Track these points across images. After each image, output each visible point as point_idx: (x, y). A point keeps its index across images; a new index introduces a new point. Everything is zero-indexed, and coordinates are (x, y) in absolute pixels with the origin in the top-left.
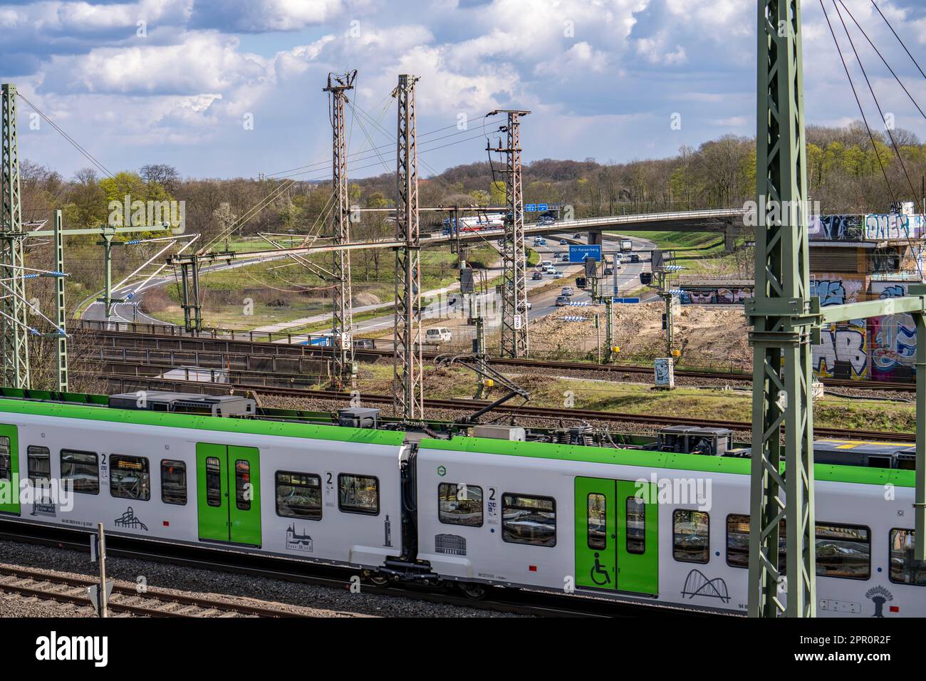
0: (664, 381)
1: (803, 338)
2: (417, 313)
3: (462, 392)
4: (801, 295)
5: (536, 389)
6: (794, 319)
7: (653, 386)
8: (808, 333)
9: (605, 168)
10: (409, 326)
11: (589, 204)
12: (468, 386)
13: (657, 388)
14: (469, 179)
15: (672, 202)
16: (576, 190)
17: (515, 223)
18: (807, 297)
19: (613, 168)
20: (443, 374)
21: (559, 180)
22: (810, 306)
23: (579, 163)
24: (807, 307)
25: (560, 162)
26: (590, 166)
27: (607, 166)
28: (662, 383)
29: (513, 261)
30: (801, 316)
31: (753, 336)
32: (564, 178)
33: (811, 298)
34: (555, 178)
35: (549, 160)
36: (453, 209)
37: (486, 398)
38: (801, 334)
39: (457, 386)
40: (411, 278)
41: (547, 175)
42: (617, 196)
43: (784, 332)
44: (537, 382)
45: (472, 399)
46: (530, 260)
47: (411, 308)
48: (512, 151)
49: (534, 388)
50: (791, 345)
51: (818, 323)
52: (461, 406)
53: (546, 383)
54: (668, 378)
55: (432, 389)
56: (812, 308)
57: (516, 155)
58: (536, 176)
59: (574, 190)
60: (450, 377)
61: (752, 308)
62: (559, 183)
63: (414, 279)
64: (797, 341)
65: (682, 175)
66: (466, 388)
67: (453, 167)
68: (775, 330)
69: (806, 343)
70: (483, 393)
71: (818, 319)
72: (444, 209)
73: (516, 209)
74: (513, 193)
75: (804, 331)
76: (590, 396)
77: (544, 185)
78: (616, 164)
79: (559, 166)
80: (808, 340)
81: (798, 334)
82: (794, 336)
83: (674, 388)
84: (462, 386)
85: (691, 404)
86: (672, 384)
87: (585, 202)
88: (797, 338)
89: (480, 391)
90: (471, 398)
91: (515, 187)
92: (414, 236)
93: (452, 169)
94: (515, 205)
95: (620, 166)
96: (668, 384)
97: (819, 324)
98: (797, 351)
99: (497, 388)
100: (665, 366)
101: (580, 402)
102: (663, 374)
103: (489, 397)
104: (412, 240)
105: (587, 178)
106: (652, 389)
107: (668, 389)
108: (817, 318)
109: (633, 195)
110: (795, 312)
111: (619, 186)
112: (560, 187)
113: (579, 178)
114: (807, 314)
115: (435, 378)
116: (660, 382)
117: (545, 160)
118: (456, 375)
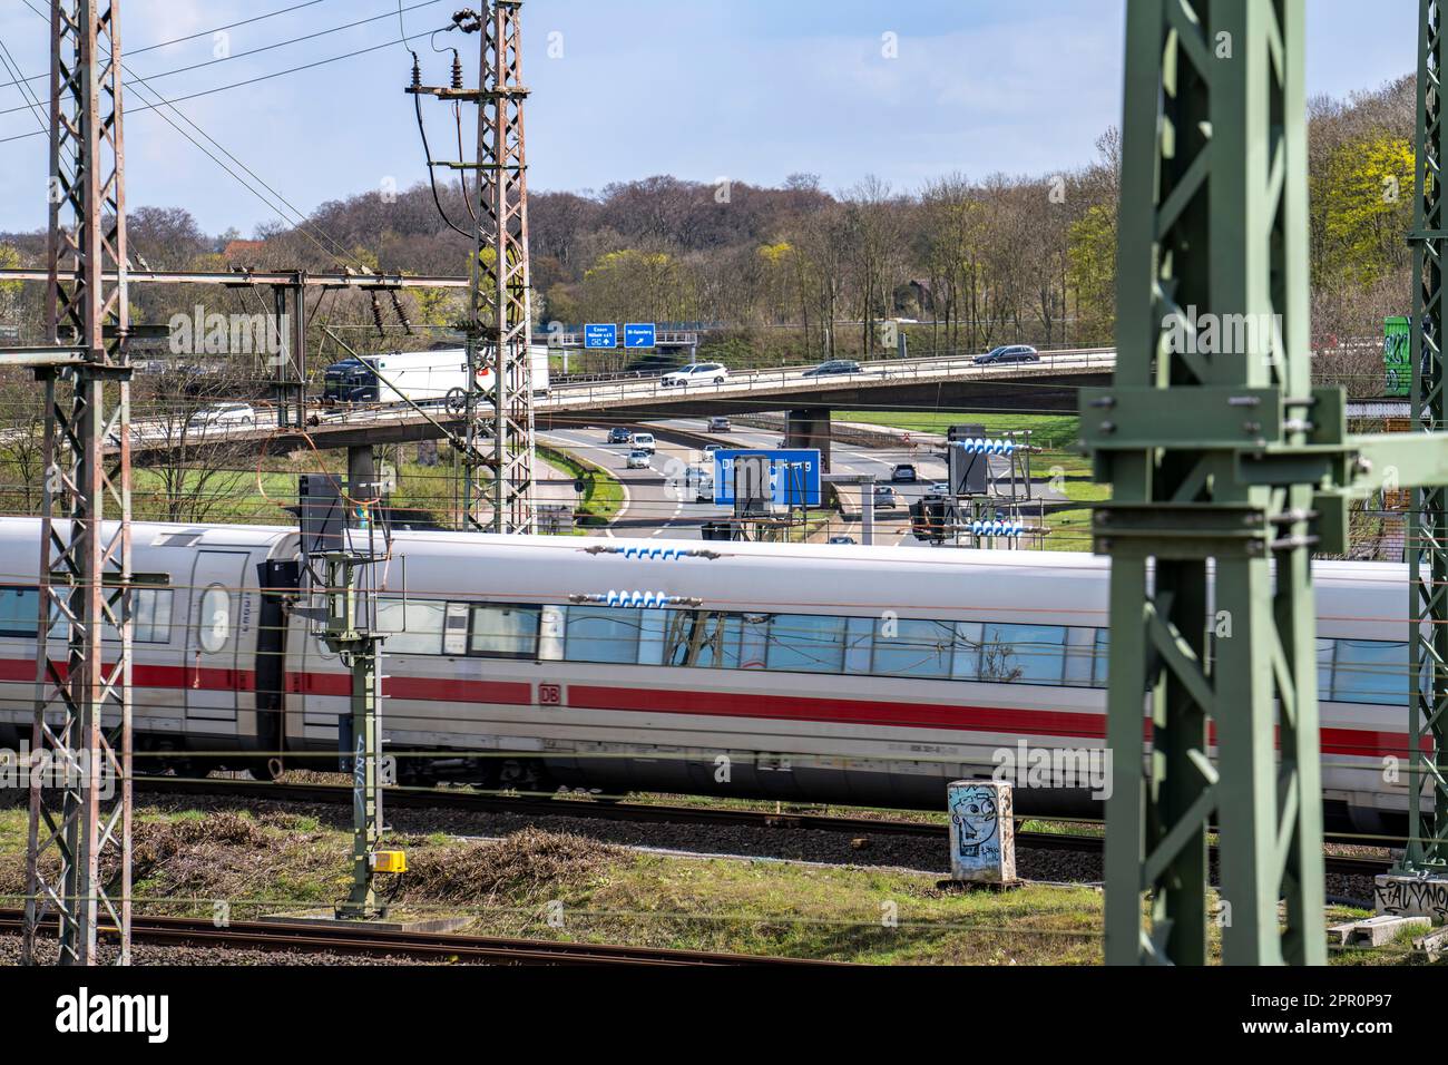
0: (981, 861)
1: (1284, 528)
2: (119, 593)
3: (301, 894)
4: (1275, 379)
5: (550, 884)
6: (1248, 458)
7: (947, 876)
8: (1301, 510)
9: (851, 210)
10: (90, 638)
11: (793, 327)
12: (322, 873)
13: (958, 885)
14: (398, 241)
15: (1070, 320)
16: (753, 281)
17: (504, 338)
18: (1300, 387)
19: (878, 209)
20: (237, 838)
21: (699, 248)
22: (1309, 418)
23: (767, 192)
24: (1298, 420)
25: (704, 188)
26: (801, 202)
27: (858, 199)
28: (976, 866)
29: (495, 465)
30: (1276, 447)
31: (1108, 521)
32: (713, 241)
33: (1313, 393)
34: (687, 244)
35: (670, 181)
36: (287, 281)
37: (381, 914)
38: (1274, 511)
39: (286, 878)
40: (100, 475)
41: (662, 229)
42: (888, 302)
43: (1215, 504)
44: (553, 861)
45: (333, 918)
46: (592, 505)
47: (98, 576)
48: (494, 97)
49: (543, 880)
50: (1239, 550)
51: (1339, 480)
52: (290, 938)
53: (586, 863)
54: (995, 851)
55: (196, 887)
56: (1317, 426)
57: (510, 110)
58: (622, 233)
59: (746, 278)
60: (261, 846)
61: (1106, 425)
62: (697, 257)
63: (111, 477)
64: (1258, 533)
65: (1107, 230)
66: (312, 881)
67: (343, 199)
68: (1183, 499)
69: (1294, 548)
70: (371, 897)
71: (1338, 465)
72: (256, 280)
73: (507, 295)
74: (498, 240)
75: (1287, 505)
76: (731, 908)
77: (646, 261)
78: (890, 196)
79: (700, 200)
80: (1299, 536)
81: (1261, 511)
82: (1249, 520)
83: (1017, 885)
84: (302, 877)
85: (1072, 939)
86: (1008, 870)
87: (782, 319)
88: (1260, 526)
89: (358, 891)
90: (328, 915)
91: (504, 219)
92: (110, 331)
93: (340, 207)
94: (504, 279)
95: (903, 204)
96: (997, 870)
97: (1342, 485)
98: (1262, 573)
99: (421, 881)
100: (987, 809)
101: (698, 929)
102: (980, 836)
103: (389, 913)
104: (98, 343)
105: (791, 241)
106: (942, 885)
107: (996, 888)
108: (1337, 460)
109: (942, 297)
110: (1252, 434)
111: (898, 270)
112: (697, 267)
113: (765, 243)
114: (1298, 444)
115: (212, 849)
116: (968, 863)
117: (654, 180)
118: (282, 841)
